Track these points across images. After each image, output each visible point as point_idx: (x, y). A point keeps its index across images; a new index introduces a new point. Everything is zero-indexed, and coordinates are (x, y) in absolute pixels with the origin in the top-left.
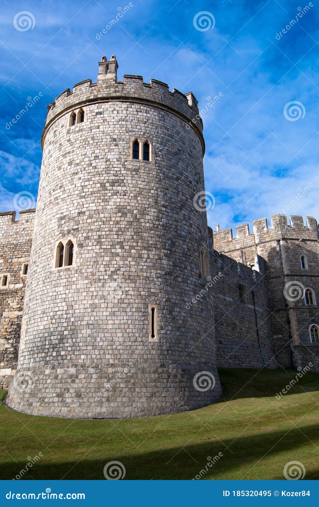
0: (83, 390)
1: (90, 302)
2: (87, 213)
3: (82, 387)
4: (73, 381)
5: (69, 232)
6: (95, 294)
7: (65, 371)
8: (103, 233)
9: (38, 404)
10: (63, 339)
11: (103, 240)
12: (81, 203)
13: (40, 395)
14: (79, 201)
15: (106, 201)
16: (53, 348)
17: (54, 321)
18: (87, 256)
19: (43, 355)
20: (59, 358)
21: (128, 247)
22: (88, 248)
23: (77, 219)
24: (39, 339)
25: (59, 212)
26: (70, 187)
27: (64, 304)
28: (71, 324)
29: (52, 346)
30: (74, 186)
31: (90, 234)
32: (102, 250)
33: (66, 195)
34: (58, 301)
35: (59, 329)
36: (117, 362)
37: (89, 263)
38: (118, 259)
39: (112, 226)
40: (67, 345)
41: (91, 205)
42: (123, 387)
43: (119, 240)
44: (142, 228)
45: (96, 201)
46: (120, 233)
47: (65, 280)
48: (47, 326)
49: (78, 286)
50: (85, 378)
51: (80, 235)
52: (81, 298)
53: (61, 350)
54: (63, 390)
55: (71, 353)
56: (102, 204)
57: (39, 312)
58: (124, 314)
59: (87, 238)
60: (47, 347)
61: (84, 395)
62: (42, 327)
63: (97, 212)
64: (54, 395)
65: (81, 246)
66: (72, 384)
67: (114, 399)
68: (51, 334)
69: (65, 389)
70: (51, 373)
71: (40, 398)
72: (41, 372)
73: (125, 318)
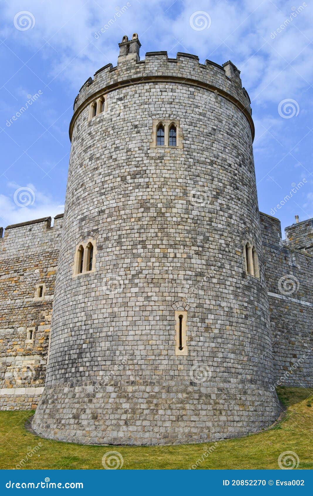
0: (100, 411)
1: (110, 310)
2: (107, 212)
3: (100, 408)
4: (90, 401)
5: (89, 234)
6: (114, 301)
7: (83, 389)
8: (124, 232)
9: (55, 426)
10: (81, 353)
11: (123, 240)
12: (101, 201)
13: (57, 416)
14: (99, 199)
15: (127, 196)
16: (72, 363)
17: (73, 333)
18: (107, 258)
19: (63, 371)
20: (78, 375)
21: (151, 247)
22: (108, 250)
23: (97, 218)
24: (60, 354)
25: (80, 213)
26: (91, 185)
27: (83, 314)
28: (89, 336)
29: (71, 361)
30: (94, 183)
31: (110, 234)
32: (122, 252)
33: (87, 194)
34: (78, 310)
35: (78, 342)
36: (138, 378)
37: (108, 267)
38: (139, 260)
39: (133, 224)
40: (85, 360)
41: (111, 202)
42: (143, 409)
43: (141, 239)
44: (168, 223)
45: (116, 197)
46: (142, 231)
47: (84, 288)
48: (67, 340)
49: (98, 294)
50: (102, 397)
51: (100, 236)
52: (100, 306)
53: (80, 365)
54: (80, 410)
55: (89, 369)
56: (123, 200)
57: (61, 324)
58: (146, 323)
59: (107, 239)
60: (67, 362)
61: (101, 417)
62: (62, 341)
63: (118, 209)
64: (71, 416)
65: (100, 248)
66: (89, 404)
67: (133, 423)
68: (71, 348)
69: (82, 409)
70: (69, 392)
71: (57, 420)
72: (60, 390)
73: (148, 328)
